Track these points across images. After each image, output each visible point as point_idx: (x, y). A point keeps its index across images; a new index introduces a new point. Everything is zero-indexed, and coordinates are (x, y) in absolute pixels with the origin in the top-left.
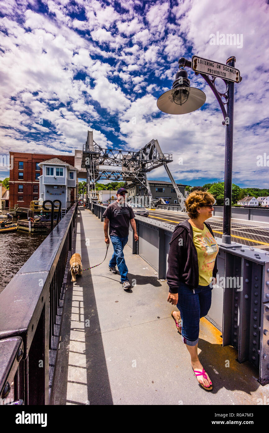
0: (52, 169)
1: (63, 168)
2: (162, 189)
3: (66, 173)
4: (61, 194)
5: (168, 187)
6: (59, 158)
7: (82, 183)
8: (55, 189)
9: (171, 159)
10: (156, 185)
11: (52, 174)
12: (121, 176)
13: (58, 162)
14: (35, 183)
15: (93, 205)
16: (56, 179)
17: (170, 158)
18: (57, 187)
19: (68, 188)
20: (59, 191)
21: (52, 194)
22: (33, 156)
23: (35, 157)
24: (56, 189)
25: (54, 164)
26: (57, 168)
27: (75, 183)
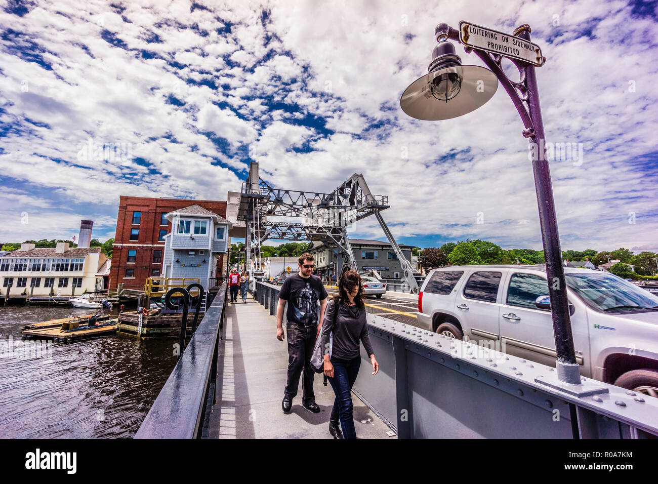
0: (188, 223)
1: (208, 221)
2: (373, 253)
3: (210, 230)
4: (200, 266)
5: (383, 250)
6: (200, 205)
7: (237, 246)
8: (190, 256)
9: (386, 205)
10: (361, 248)
11: (188, 231)
12: (303, 232)
13: (199, 211)
14: (157, 247)
15: (257, 283)
16: (193, 239)
17: (384, 202)
18: (193, 253)
19: (214, 254)
20: (197, 260)
21: (184, 265)
22: (158, 202)
23: (160, 204)
24: (193, 256)
25: (192, 214)
26: (196, 221)
27: (226, 245)
